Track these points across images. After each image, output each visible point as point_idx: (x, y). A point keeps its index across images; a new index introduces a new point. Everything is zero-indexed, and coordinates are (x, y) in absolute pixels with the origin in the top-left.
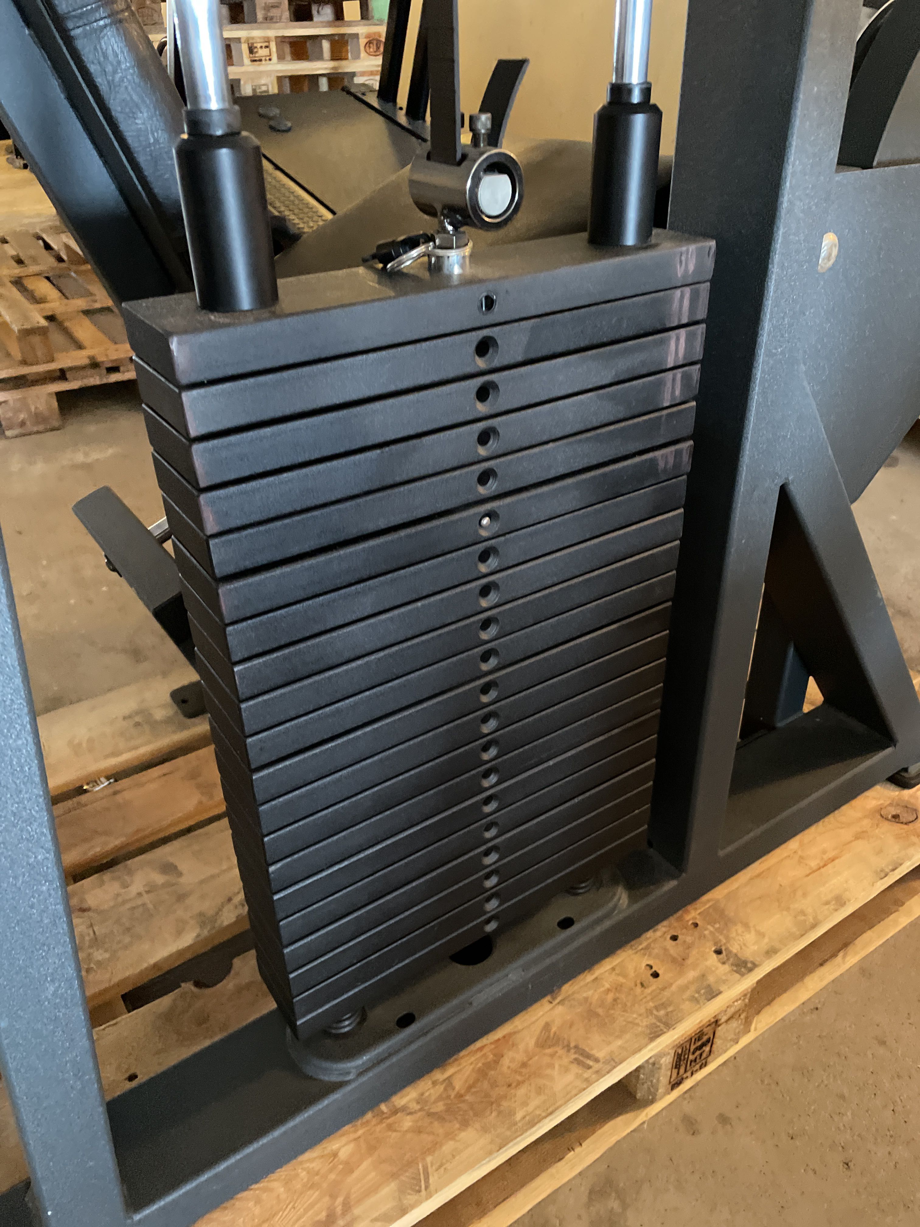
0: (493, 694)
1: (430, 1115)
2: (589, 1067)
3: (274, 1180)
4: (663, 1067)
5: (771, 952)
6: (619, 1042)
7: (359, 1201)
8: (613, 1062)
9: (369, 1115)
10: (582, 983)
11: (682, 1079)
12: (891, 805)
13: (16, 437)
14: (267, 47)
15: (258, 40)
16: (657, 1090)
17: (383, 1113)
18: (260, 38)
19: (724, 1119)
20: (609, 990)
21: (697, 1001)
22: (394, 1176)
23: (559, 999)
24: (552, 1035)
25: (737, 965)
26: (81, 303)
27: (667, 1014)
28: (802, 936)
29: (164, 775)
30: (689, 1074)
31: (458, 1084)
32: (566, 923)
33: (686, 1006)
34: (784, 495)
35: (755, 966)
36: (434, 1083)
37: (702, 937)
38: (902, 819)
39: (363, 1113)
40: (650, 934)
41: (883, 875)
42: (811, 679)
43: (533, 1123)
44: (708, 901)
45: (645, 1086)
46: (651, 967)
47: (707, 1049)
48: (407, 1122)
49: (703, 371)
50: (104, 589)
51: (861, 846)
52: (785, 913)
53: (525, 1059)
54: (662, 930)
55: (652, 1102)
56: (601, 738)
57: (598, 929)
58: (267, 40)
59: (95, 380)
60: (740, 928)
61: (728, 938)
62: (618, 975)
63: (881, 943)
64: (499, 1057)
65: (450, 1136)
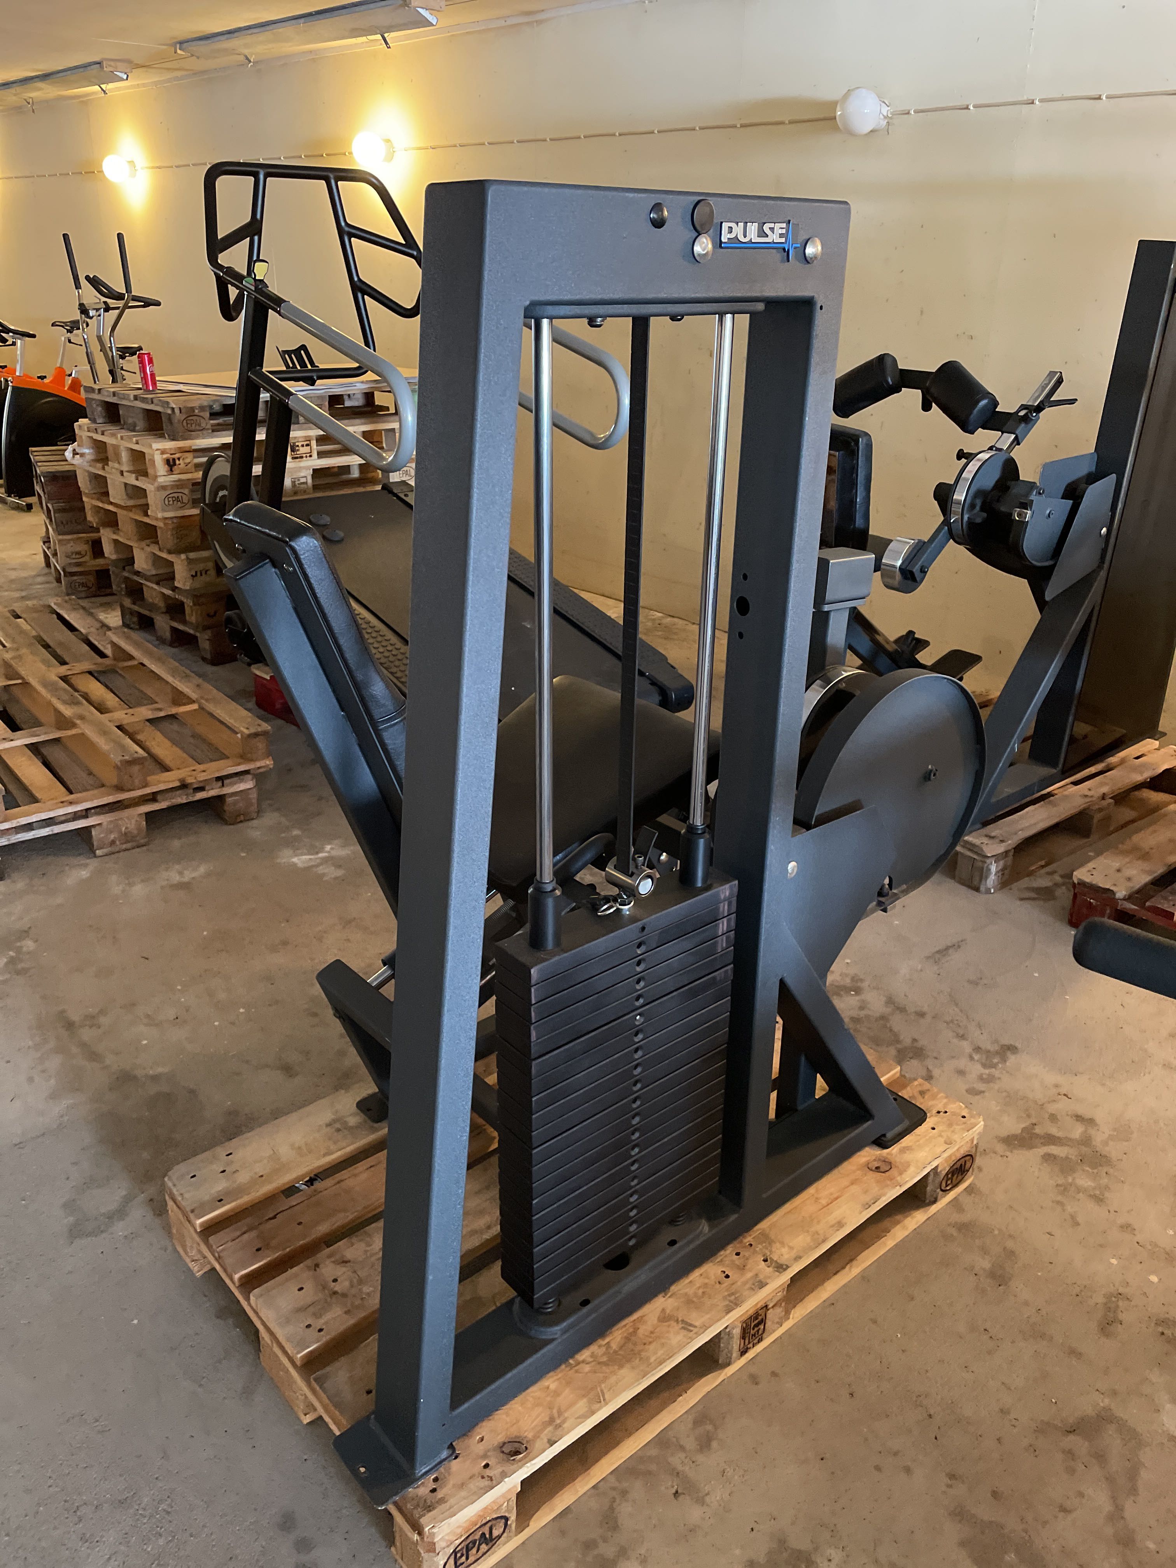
0: (638, 1103)
1: (599, 1363)
2: (691, 1331)
3: (516, 1403)
4: (735, 1336)
5: (798, 1258)
6: (708, 1316)
7: (565, 1411)
8: (705, 1328)
9: (563, 1366)
10: (683, 1284)
11: (747, 1348)
12: (875, 1160)
13: (106, 855)
14: (307, 445)
15: (300, 440)
16: (732, 1354)
17: (572, 1364)
18: (303, 437)
19: (774, 1374)
20: (699, 1288)
21: (753, 1289)
22: (584, 1396)
23: (668, 1296)
24: (667, 1315)
25: (777, 1267)
26: (146, 712)
27: (736, 1298)
28: (817, 1247)
29: (371, 1167)
30: (751, 1345)
31: (614, 1346)
32: (673, 1243)
33: (746, 1293)
34: (782, 983)
35: (788, 1267)
36: (600, 1346)
37: (755, 1252)
38: (882, 1170)
39: (560, 1365)
40: (722, 1253)
41: (867, 1206)
42: (818, 1075)
43: (661, 1363)
44: (758, 1230)
45: (725, 1352)
46: (724, 1272)
47: (762, 1327)
48: (587, 1368)
49: (735, 933)
50: (242, 1010)
51: (855, 1189)
52: (806, 1234)
53: (652, 1330)
54: (730, 1250)
55: (729, 1364)
56: (691, 1125)
57: (692, 1246)
58: (308, 439)
59: (182, 800)
60: (778, 1244)
61: (771, 1251)
62: (705, 1278)
63: (875, 1258)
64: (636, 1330)
65: (614, 1373)
